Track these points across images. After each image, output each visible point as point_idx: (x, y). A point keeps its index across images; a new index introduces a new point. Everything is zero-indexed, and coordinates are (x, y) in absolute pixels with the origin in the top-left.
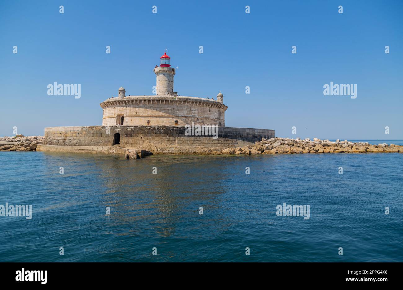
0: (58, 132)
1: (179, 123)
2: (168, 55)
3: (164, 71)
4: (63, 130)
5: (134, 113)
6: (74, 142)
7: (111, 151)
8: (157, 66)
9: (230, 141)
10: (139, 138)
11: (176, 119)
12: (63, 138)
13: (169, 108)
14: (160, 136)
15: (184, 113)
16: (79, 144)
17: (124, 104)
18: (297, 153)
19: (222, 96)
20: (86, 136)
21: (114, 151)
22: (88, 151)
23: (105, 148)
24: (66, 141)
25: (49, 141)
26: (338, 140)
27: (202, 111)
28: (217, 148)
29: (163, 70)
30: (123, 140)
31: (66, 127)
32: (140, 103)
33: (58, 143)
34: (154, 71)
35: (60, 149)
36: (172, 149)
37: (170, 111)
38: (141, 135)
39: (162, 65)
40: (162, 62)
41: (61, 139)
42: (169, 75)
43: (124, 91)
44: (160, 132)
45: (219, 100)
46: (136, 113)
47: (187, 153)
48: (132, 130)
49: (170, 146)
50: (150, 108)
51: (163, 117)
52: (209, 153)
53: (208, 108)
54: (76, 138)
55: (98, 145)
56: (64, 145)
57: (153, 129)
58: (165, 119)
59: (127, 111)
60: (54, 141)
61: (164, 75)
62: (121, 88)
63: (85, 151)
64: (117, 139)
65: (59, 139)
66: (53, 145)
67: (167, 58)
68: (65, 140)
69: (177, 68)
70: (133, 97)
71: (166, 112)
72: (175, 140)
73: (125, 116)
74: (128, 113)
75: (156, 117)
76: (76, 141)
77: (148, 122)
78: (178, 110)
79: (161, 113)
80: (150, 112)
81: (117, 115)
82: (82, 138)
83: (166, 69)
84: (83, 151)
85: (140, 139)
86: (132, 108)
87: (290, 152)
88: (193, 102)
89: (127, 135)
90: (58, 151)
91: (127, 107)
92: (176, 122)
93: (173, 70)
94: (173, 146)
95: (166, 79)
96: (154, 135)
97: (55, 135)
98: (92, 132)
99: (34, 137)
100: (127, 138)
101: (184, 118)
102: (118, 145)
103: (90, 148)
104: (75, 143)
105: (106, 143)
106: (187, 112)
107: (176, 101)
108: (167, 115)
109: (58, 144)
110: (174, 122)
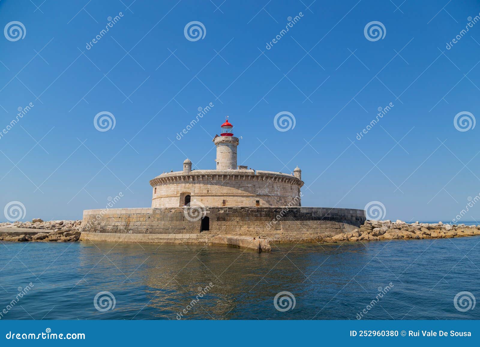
0: (116, 216)
1: (261, 204)
2: (229, 122)
3: (227, 141)
4: (124, 212)
5: (205, 192)
6: (144, 228)
7: (201, 240)
8: (217, 136)
9: (337, 225)
10: (234, 223)
11: (257, 199)
12: (124, 223)
13: (249, 185)
14: (261, 220)
15: (266, 191)
16: (151, 230)
17: (191, 180)
18: (414, 238)
19: (300, 172)
20: (161, 220)
21: (206, 240)
22: (169, 241)
23: (194, 236)
24: (130, 228)
25: (99, 227)
26: (417, 222)
27: (284, 188)
28: (326, 234)
29: (226, 139)
30: (213, 224)
31: (128, 209)
32: (213, 179)
33: (116, 230)
34: (214, 141)
35: (124, 238)
36: (277, 236)
37: (250, 189)
38: (238, 219)
39: (223, 135)
40: (224, 131)
41: (121, 225)
42: (233, 146)
43: (190, 164)
44: (261, 214)
45: (296, 175)
46: (208, 191)
47: (295, 241)
48: (225, 212)
49: (275, 232)
50: (226, 184)
51: (242, 196)
52: (320, 240)
53: (289, 185)
54: (145, 224)
55: (180, 233)
56: (127, 232)
57: (252, 211)
58: (244, 199)
59: (194, 189)
60: (110, 228)
61: (228, 146)
62: (186, 161)
63: (165, 241)
64: (205, 225)
65: (116, 224)
66: (108, 232)
67: (230, 126)
68: (127, 225)
69: (241, 138)
70: (203, 172)
71: (246, 190)
72: (279, 224)
73: (192, 194)
74: (196, 192)
75: (234, 196)
76: (145, 227)
77: (224, 202)
78: (259, 187)
79: (240, 191)
80: (225, 190)
81: (181, 194)
82: (155, 223)
83: (230, 138)
84: (161, 241)
85: (236, 224)
86: (202, 185)
87: (405, 237)
88: (275, 178)
89: (219, 219)
90: (121, 240)
91: (195, 183)
92: (258, 202)
93: (236, 140)
94: (278, 232)
95: (230, 151)
96: (254, 218)
97: (110, 219)
98: (169, 215)
99: (59, 222)
100: (219, 223)
101: (266, 198)
102: (206, 232)
103: (172, 236)
104: (144, 230)
105: (191, 230)
106: (269, 190)
107: (257, 177)
108: (246, 194)
109: (116, 232)
110: (255, 202)
